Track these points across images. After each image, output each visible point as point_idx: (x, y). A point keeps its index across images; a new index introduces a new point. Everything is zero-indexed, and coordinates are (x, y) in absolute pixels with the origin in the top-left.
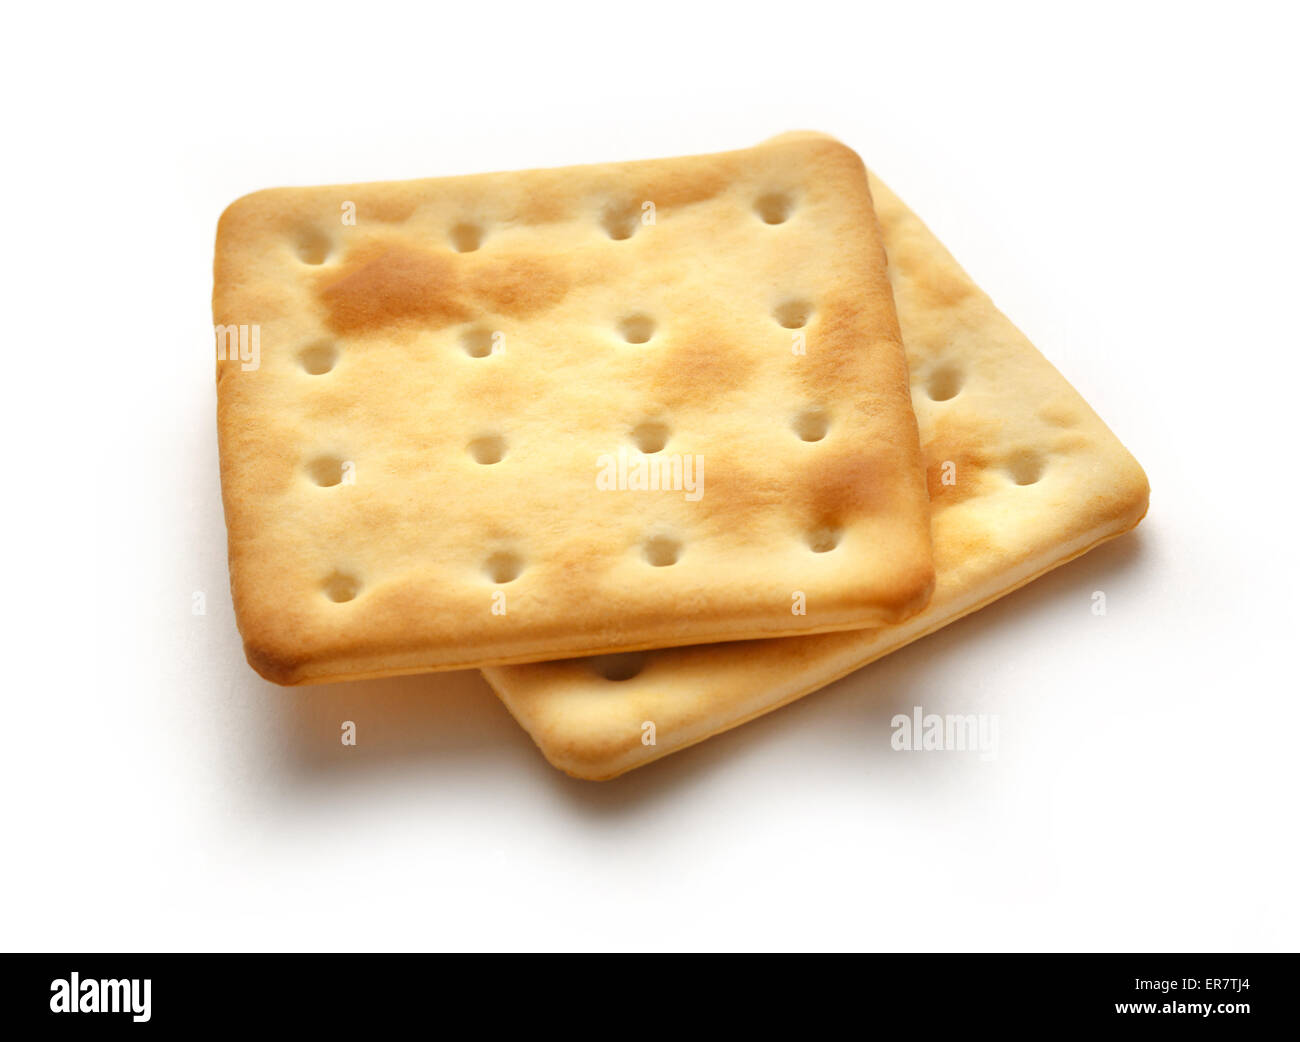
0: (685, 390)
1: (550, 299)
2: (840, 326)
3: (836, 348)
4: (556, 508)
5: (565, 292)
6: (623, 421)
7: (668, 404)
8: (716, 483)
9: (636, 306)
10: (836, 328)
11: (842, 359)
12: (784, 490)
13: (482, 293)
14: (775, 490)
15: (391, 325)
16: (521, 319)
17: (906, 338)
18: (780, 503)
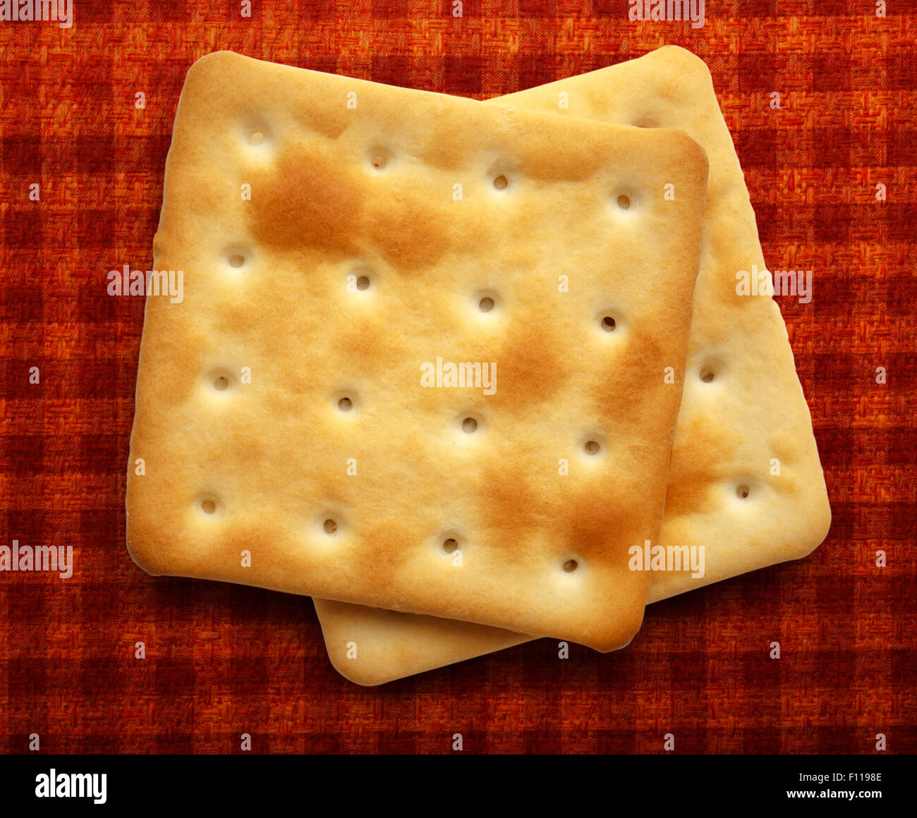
0: (507, 395)
1: (428, 261)
2: (638, 363)
3: (631, 385)
4: (381, 487)
5: (440, 257)
6: (452, 408)
7: (490, 402)
8: (505, 499)
9: (493, 281)
10: (636, 364)
11: (631, 398)
12: (554, 517)
13: (376, 239)
14: (548, 514)
15: (299, 251)
16: (401, 273)
17: (695, 324)
18: (548, 527)
